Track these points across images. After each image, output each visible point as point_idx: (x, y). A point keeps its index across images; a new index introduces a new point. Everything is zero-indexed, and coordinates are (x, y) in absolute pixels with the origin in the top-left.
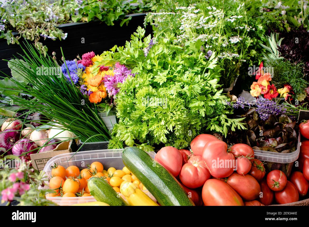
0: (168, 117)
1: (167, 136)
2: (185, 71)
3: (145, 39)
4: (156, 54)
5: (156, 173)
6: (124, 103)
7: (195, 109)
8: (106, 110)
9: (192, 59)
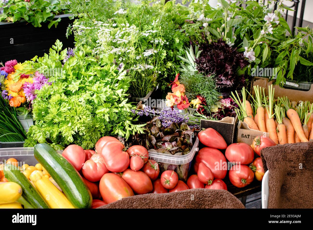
0: (75, 120)
1: (73, 136)
2: (96, 81)
3: (62, 52)
4: (71, 66)
5: (59, 164)
6: (39, 107)
7: (100, 115)
8: (24, 114)
9: (104, 70)
